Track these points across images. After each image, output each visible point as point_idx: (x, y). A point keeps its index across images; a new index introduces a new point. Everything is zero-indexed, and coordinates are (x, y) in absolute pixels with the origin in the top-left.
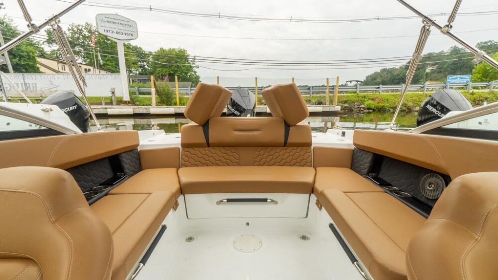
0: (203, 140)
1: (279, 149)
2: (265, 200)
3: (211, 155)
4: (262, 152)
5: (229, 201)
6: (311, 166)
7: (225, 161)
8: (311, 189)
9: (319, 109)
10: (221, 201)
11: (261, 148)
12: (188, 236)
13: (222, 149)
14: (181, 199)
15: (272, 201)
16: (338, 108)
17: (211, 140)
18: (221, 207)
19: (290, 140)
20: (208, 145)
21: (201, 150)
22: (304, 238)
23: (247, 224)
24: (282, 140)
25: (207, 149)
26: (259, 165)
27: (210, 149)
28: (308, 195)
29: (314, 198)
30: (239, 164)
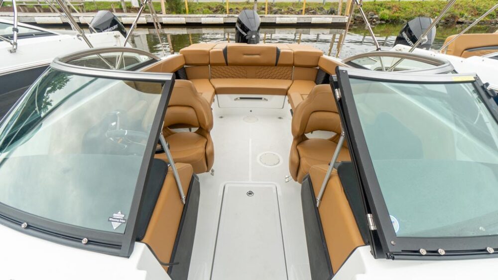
0: (224, 61)
1: (273, 67)
2: (261, 99)
3: (228, 71)
4: (262, 69)
5: (241, 98)
6: (291, 79)
7: (237, 75)
8: (286, 92)
9: (329, 19)
10: (237, 99)
11: (260, 67)
12: (220, 116)
13: (235, 67)
14: (215, 97)
15: (265, 99)
16: (345, 19)
17: (228, 62)
18: (236, 101)
19: (280, 62)
20: (227, 64)
21: (222, 67)
22: (280, 118)
23: (251, 111)
24: (274, 62)
25: (226, 67)
26: (259, 78)
27: (228, 67)
28: (284, 96)
29: (287, 98)
30: (247, 78)
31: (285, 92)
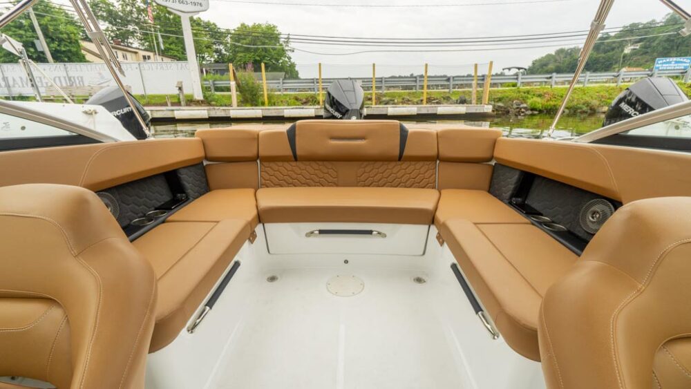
0: (289, 152)
1: (393, 164)
2: (370, 232)
4: (368, 169)
5: (321, 232)
6: (434, 188)
7: (317, 180)
8: (431, 218)
9: (462, 109)
10: (312, 233)
11: (365, 163)
12: (270, 275)
13: (313, 164)
14: (259, 229)
15: (379, 233)
16: (488, 109)
17: (299, 152)
18: (312, 239)
19: (407, 152)
20: (295, 158)
21: (286, 164)
22: (419, 280)
23: (346, 262)
24: (397, 152)
25: (294, 164)
26: (364, 186)
27: (298, 163)
28: (427, 227)
29: (434, 230)
30: (337, 185)
31: (429, 218)
